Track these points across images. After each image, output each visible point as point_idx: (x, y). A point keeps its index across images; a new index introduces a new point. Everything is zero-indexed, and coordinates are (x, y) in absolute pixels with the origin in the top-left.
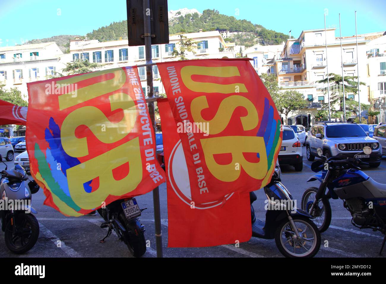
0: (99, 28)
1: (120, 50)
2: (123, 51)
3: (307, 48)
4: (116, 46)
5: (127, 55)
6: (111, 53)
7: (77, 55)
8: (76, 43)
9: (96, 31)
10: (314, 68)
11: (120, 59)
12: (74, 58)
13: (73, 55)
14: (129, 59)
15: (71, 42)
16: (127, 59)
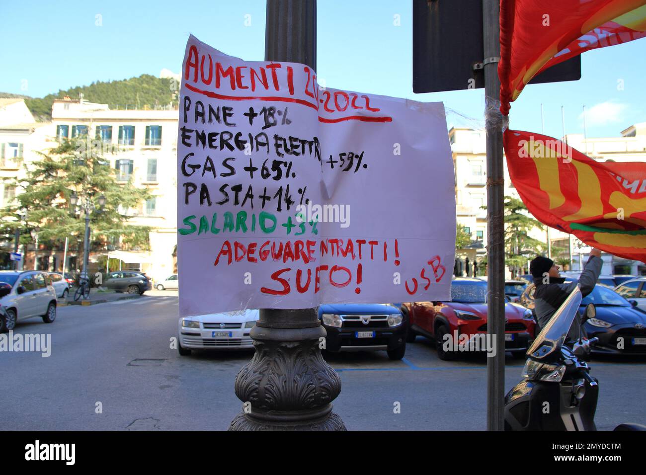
0: (71, 88)
1: (147, 127)
2: (153, 130)
3: (459, 154)
4: (141, 120)
5: (160, 136)
6: (131, 132)
7: (66, 128)
8: (65, 106)
9: (65, 92)
10: (469, 186)
11: (147, 143)
12: (58, 132)
13: (58, 126)
14: (162, 143)
15: (54, 104)
16: (159, 143)
